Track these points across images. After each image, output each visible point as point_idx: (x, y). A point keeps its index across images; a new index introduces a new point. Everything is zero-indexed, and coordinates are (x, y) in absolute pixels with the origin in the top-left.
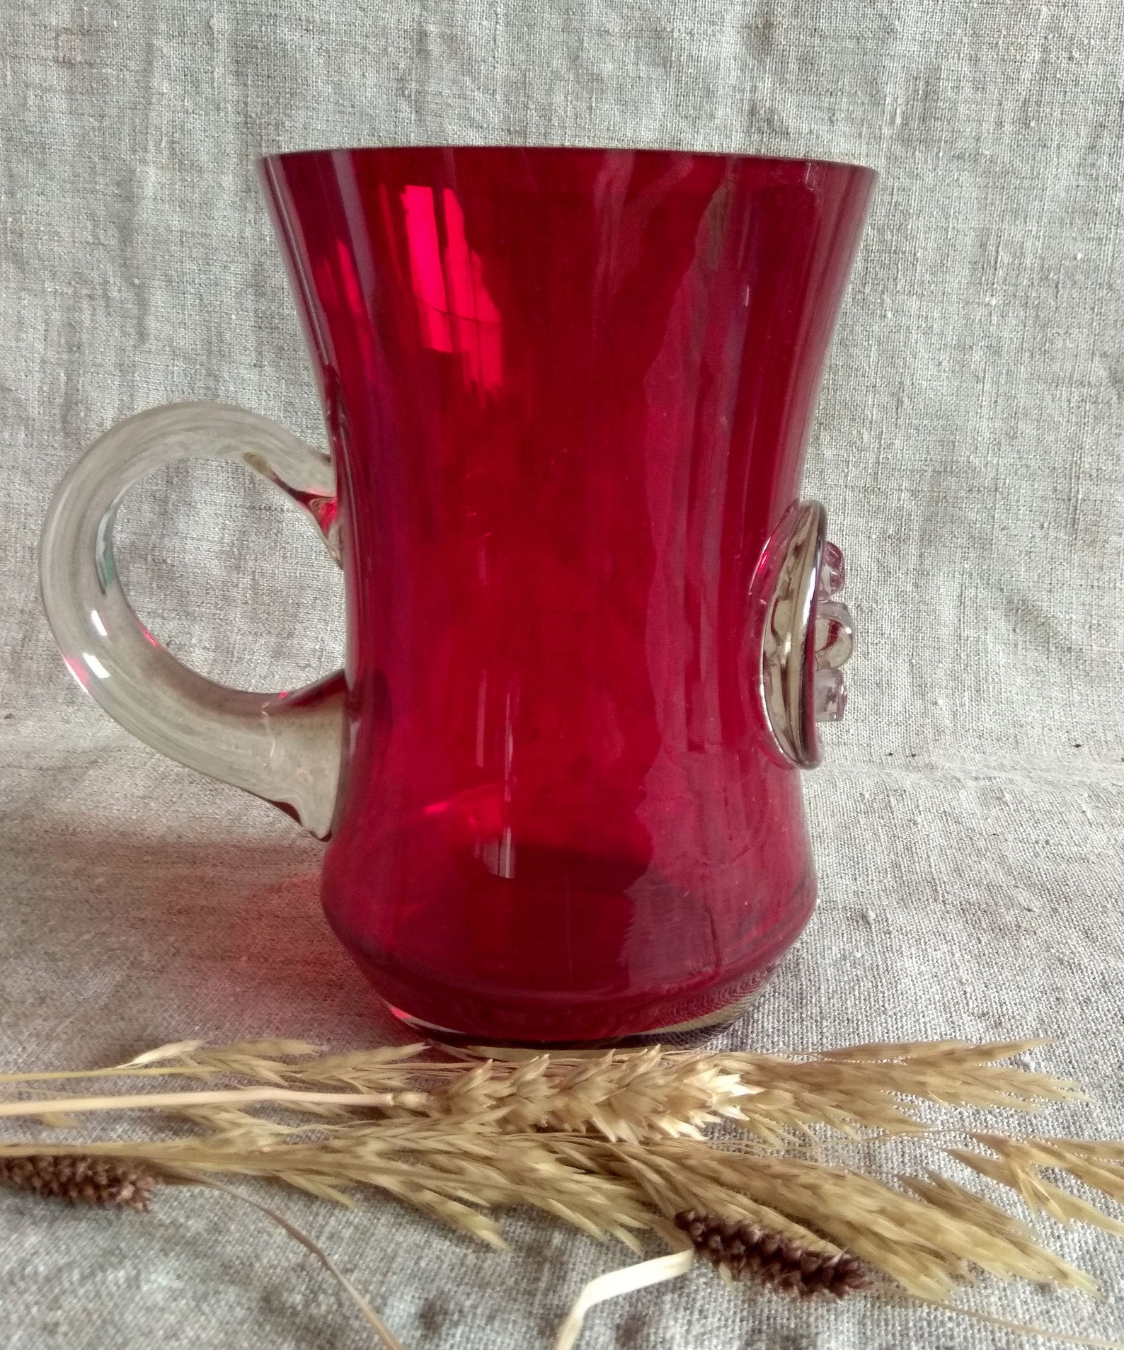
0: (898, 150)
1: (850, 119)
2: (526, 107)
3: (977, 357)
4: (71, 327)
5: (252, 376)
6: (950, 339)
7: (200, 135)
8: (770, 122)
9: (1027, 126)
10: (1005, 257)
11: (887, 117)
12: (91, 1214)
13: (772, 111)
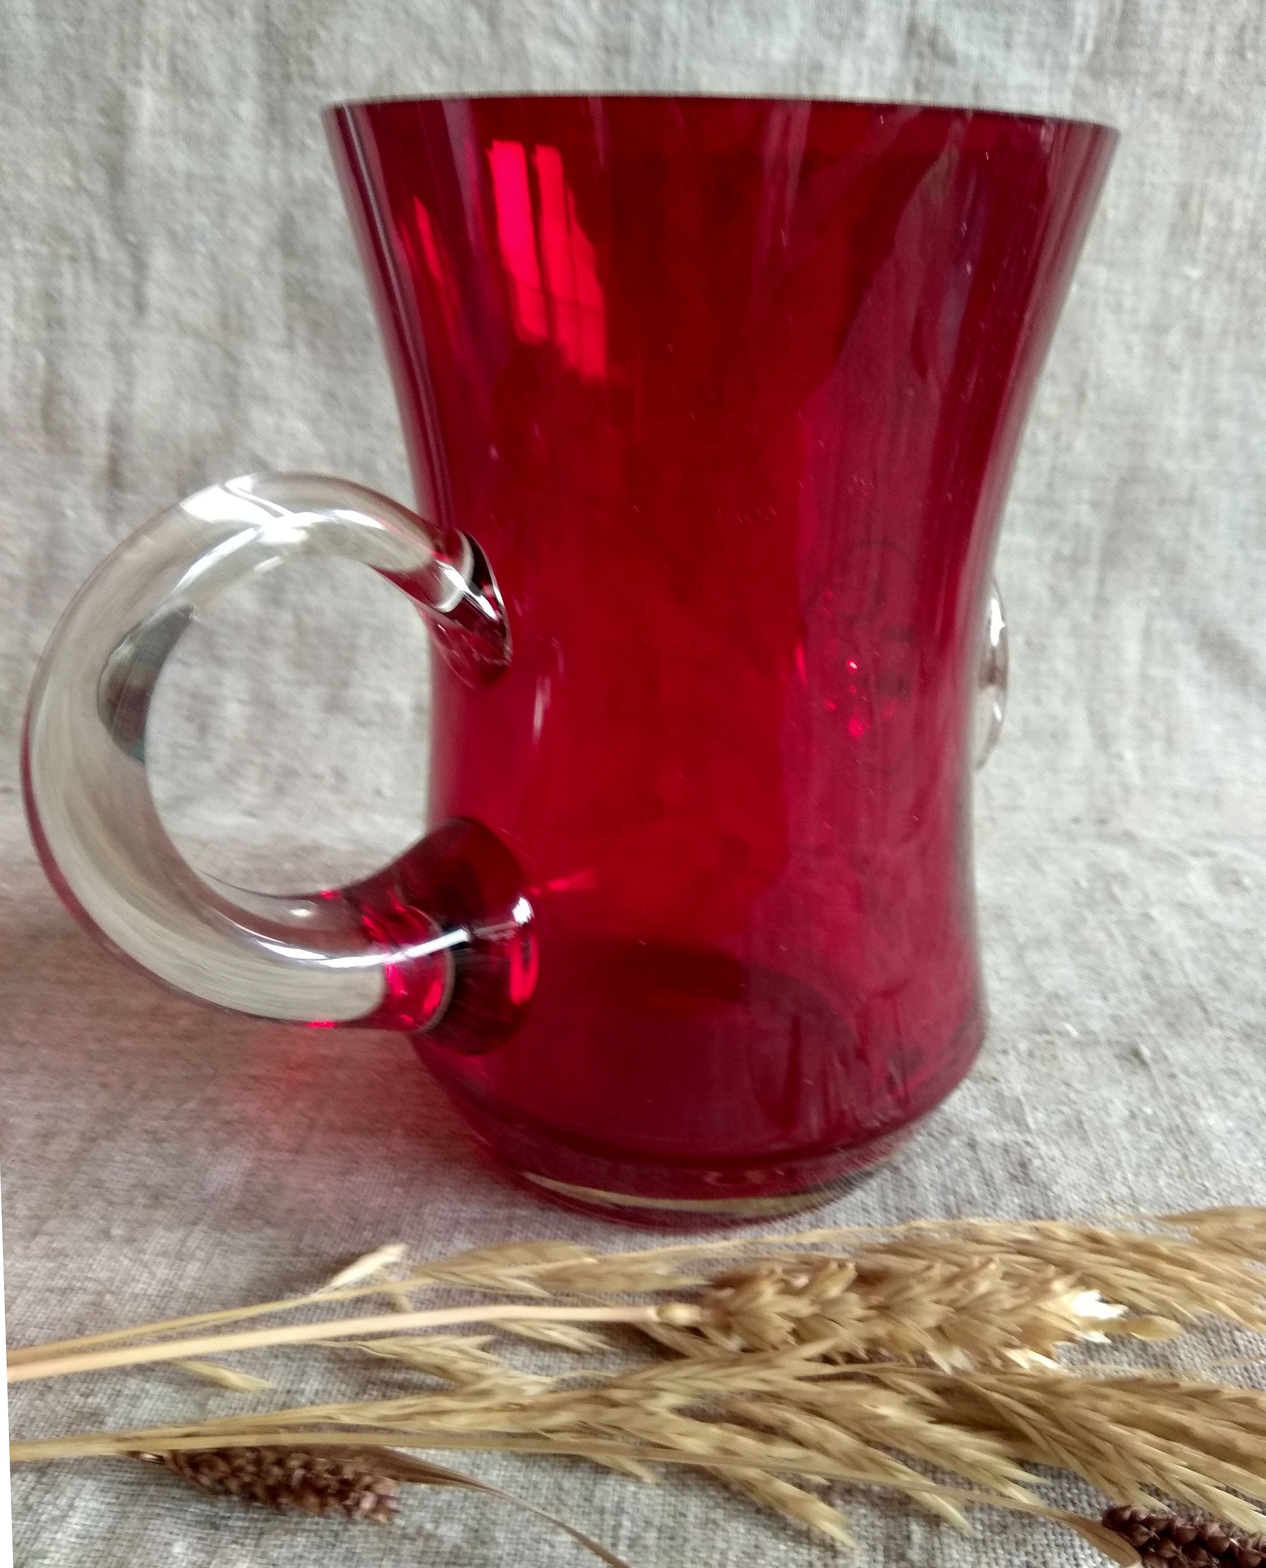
0: (1087, 83)
1: (1031, 43)
2: (628, 18)
3: (1174, 340)
4: (49, 297)
5: (280, 358)
6: (1144, 317)
7: (208, 48)
8: (932, 44)
9: (1242, 57)
10: (1209, 220)
11: (1075, 42)
12: (308, 1523)
13: (935, 31)
